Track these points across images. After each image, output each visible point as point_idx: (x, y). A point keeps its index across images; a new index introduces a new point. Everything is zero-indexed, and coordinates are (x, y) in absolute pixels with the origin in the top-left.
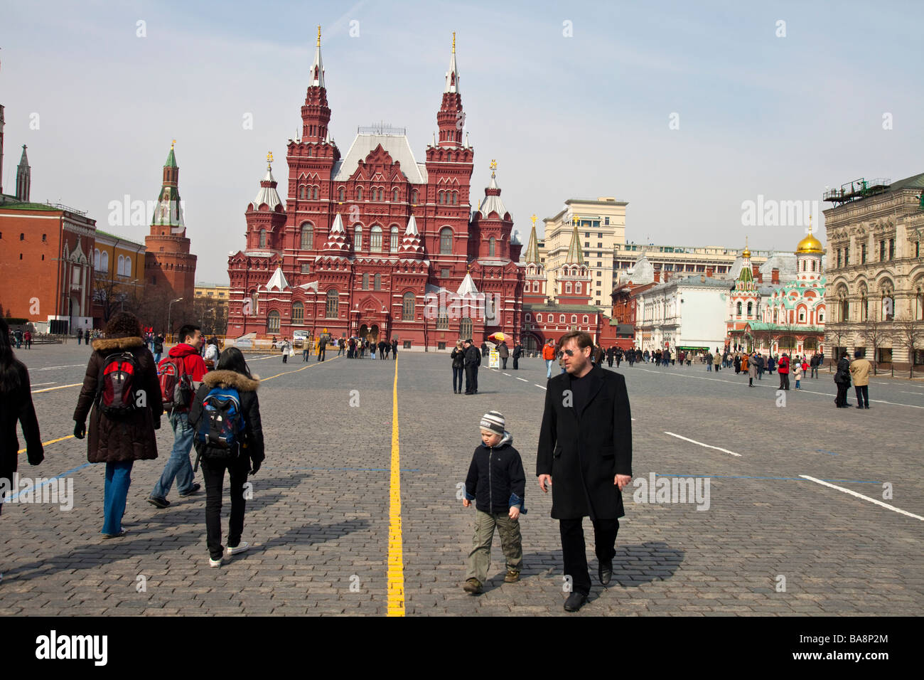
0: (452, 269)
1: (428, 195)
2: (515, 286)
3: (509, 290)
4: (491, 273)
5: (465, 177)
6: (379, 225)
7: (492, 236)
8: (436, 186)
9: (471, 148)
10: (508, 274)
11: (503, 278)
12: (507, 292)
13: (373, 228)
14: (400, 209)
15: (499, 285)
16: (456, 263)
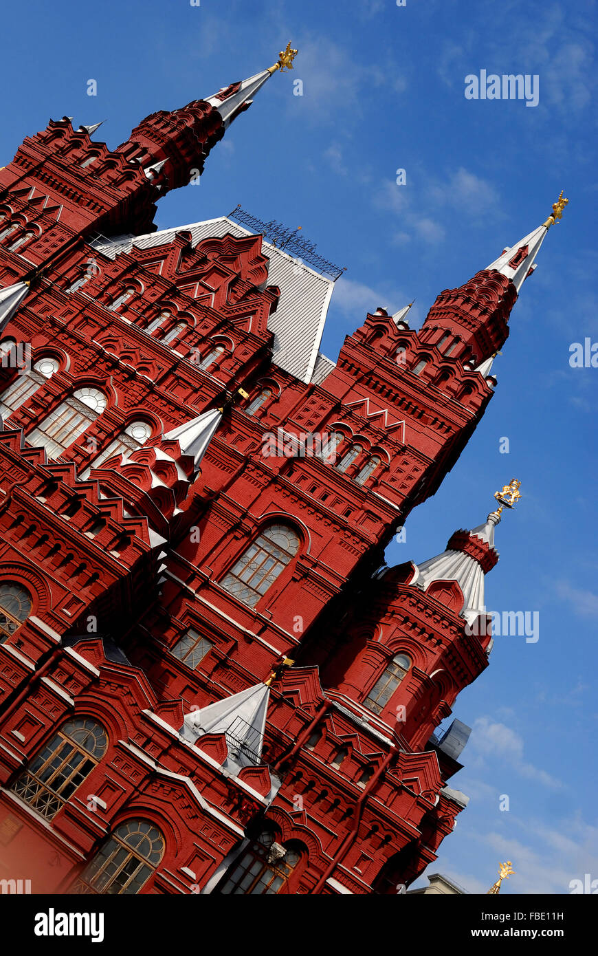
0: (223, 650)
1: (300, 412)
2: (396, 845)
3: (364, 847)
4: (341, 750)
5: (433, 435)
6: (107, 393)
7: (406, 647)
8: (337, 408)
9: (495, 382)
10: (399, 789)
11: (373, 791)
12: (354, 853)
13: (85, 390)
14: (196, 391)
15: (343, 807)
16: (249, 639)
